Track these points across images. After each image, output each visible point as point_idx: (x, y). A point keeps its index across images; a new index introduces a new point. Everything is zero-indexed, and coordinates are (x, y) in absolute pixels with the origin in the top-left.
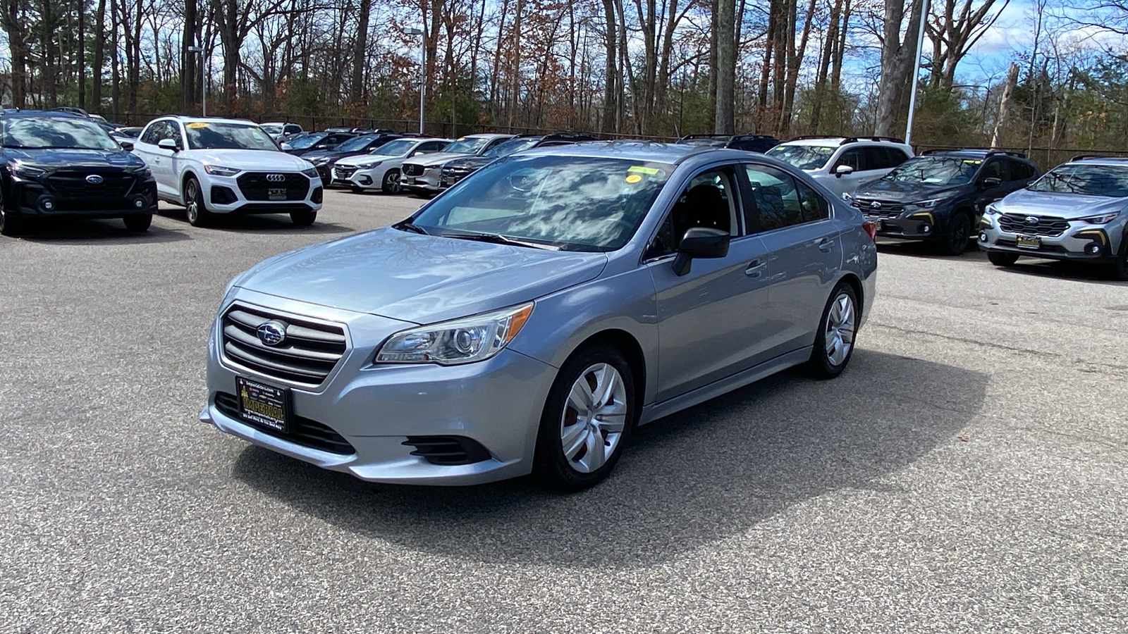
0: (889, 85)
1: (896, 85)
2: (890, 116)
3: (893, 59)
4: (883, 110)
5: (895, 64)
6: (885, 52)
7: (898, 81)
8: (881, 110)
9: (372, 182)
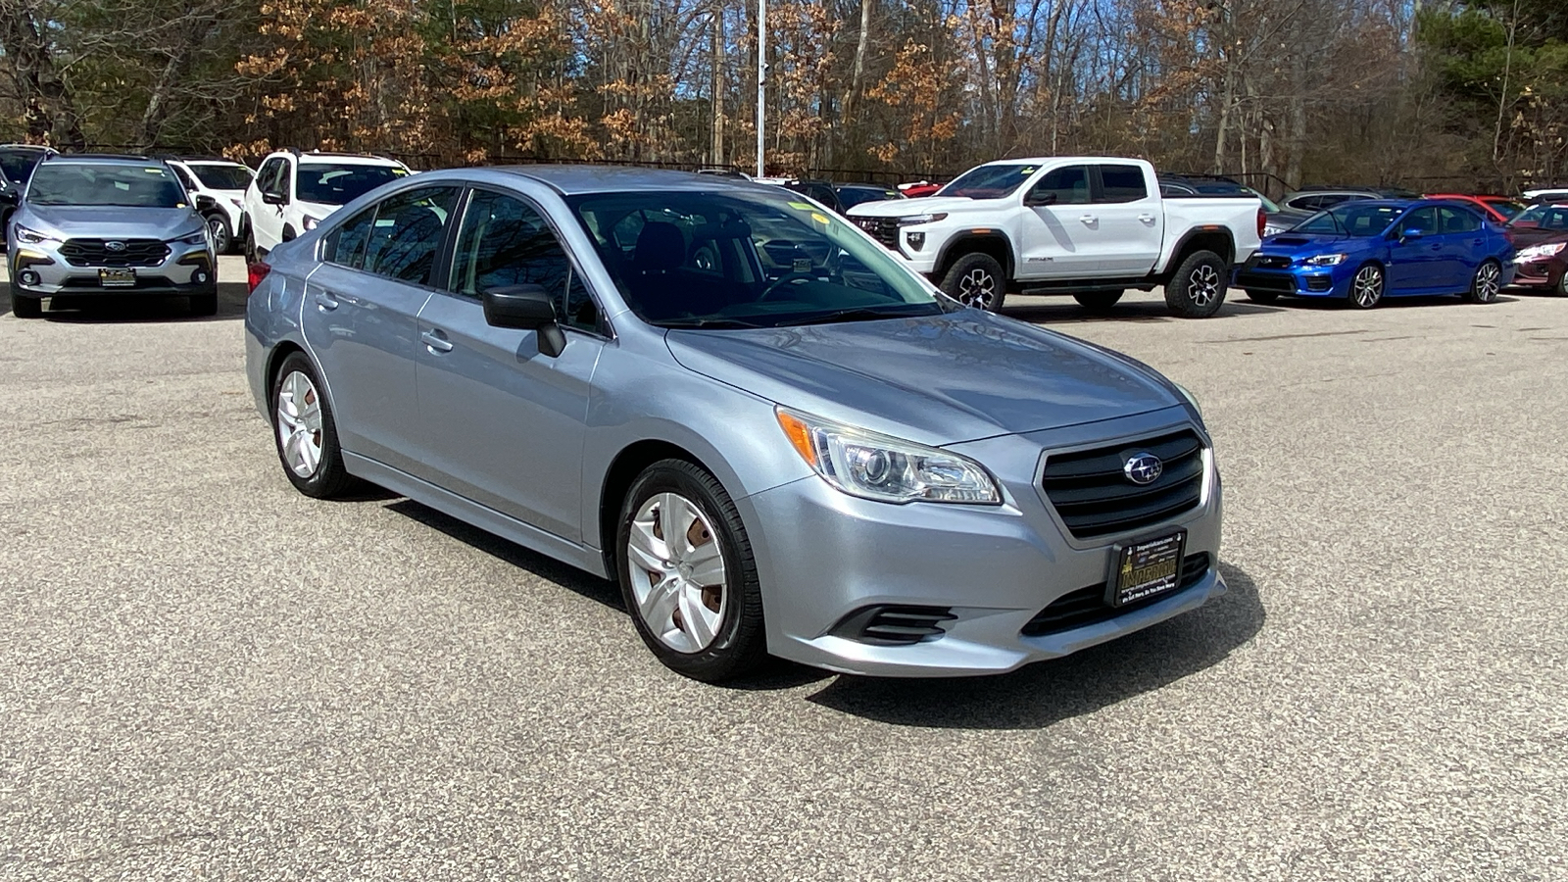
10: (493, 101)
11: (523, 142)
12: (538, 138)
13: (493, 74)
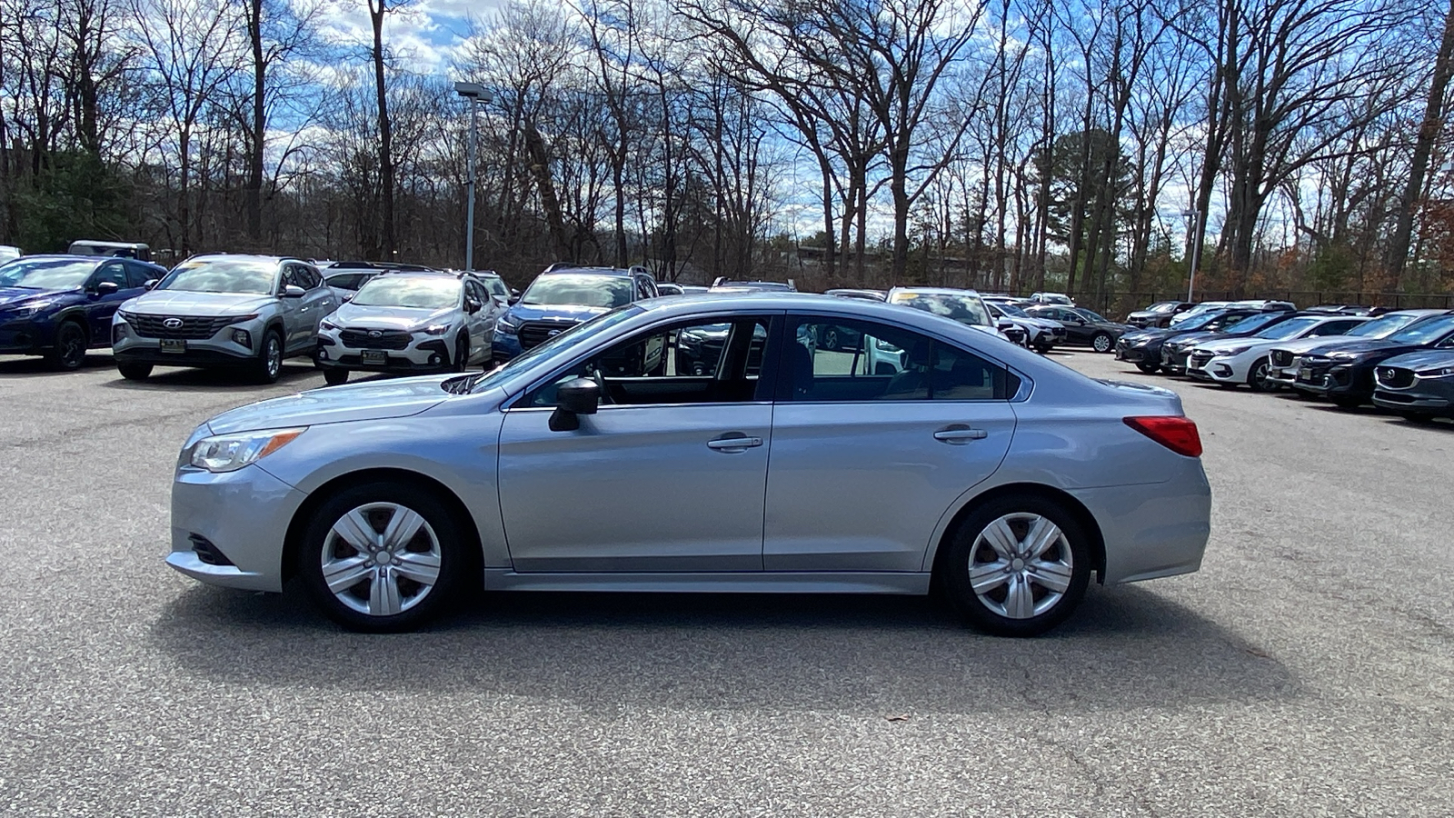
9: (1231, 374)
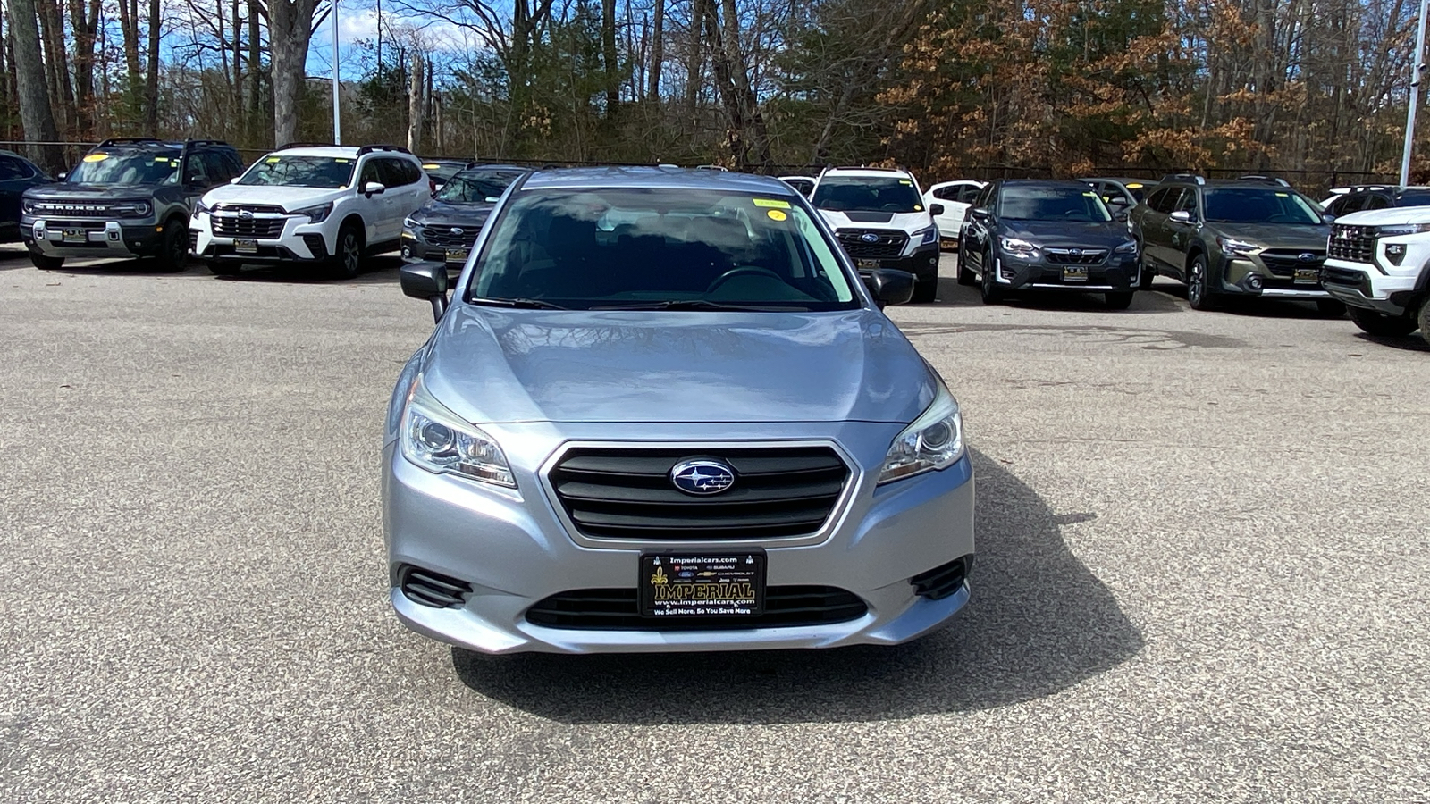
0: (286, 75)
1: (296, 75)
2: (294, 115)
3: (285, 41)
4: (283, 107)
5: (289, 48)
6: (273, 32)
7: (297, 71)
8: (280, 107)
10: (1107, 116)
11: (1130, 154)
12: (1146, 149)
13: (1104, 91)
